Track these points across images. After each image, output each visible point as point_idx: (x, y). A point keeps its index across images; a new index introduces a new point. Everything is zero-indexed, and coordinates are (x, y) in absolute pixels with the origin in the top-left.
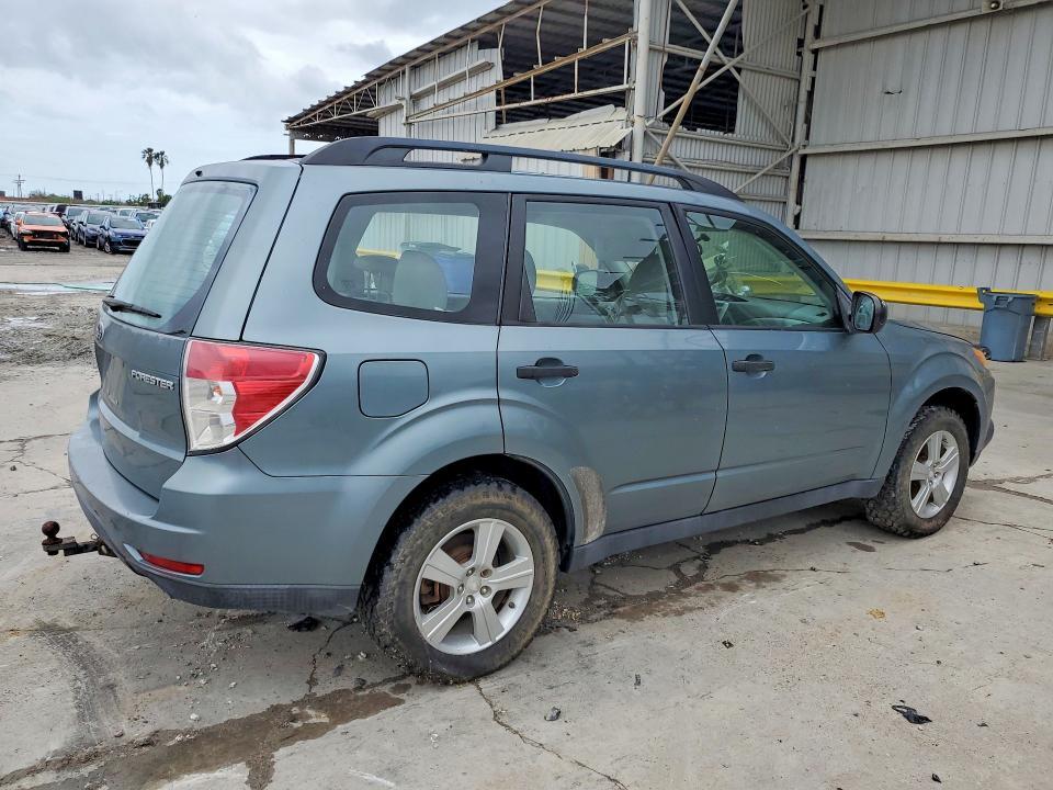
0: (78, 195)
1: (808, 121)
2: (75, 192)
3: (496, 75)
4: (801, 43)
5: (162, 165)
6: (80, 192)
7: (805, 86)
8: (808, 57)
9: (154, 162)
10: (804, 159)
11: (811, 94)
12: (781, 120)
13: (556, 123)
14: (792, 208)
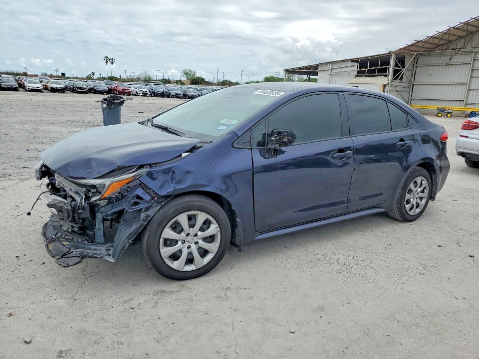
0: (63, 74)
1: (414, 78)
2: (62, 73)
3: (355, 68)
4: (414, 65)
5: (112, 64)
6: (64, 73)
7: (414, 72)
8: (415, 68)
9: (109, 62)
10: (413, 85)
11: (415, 74)
12: (410, 78)
13: (370, 78)
14: (411, 93)
